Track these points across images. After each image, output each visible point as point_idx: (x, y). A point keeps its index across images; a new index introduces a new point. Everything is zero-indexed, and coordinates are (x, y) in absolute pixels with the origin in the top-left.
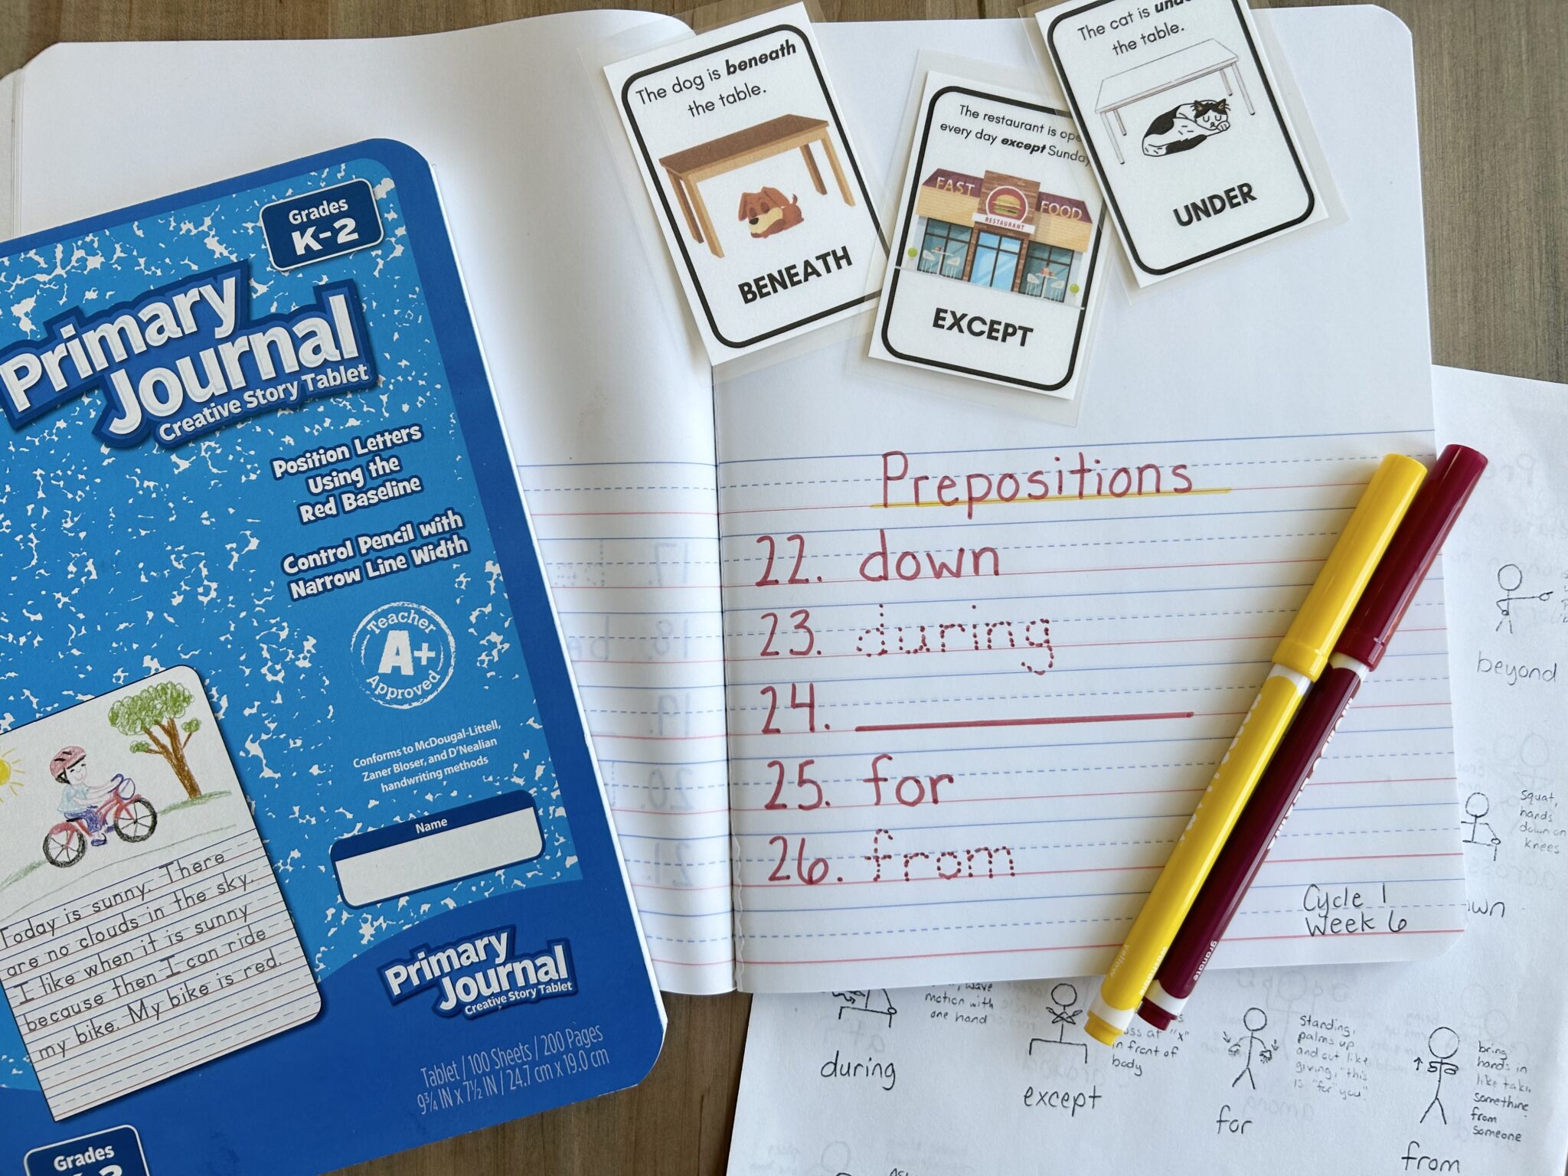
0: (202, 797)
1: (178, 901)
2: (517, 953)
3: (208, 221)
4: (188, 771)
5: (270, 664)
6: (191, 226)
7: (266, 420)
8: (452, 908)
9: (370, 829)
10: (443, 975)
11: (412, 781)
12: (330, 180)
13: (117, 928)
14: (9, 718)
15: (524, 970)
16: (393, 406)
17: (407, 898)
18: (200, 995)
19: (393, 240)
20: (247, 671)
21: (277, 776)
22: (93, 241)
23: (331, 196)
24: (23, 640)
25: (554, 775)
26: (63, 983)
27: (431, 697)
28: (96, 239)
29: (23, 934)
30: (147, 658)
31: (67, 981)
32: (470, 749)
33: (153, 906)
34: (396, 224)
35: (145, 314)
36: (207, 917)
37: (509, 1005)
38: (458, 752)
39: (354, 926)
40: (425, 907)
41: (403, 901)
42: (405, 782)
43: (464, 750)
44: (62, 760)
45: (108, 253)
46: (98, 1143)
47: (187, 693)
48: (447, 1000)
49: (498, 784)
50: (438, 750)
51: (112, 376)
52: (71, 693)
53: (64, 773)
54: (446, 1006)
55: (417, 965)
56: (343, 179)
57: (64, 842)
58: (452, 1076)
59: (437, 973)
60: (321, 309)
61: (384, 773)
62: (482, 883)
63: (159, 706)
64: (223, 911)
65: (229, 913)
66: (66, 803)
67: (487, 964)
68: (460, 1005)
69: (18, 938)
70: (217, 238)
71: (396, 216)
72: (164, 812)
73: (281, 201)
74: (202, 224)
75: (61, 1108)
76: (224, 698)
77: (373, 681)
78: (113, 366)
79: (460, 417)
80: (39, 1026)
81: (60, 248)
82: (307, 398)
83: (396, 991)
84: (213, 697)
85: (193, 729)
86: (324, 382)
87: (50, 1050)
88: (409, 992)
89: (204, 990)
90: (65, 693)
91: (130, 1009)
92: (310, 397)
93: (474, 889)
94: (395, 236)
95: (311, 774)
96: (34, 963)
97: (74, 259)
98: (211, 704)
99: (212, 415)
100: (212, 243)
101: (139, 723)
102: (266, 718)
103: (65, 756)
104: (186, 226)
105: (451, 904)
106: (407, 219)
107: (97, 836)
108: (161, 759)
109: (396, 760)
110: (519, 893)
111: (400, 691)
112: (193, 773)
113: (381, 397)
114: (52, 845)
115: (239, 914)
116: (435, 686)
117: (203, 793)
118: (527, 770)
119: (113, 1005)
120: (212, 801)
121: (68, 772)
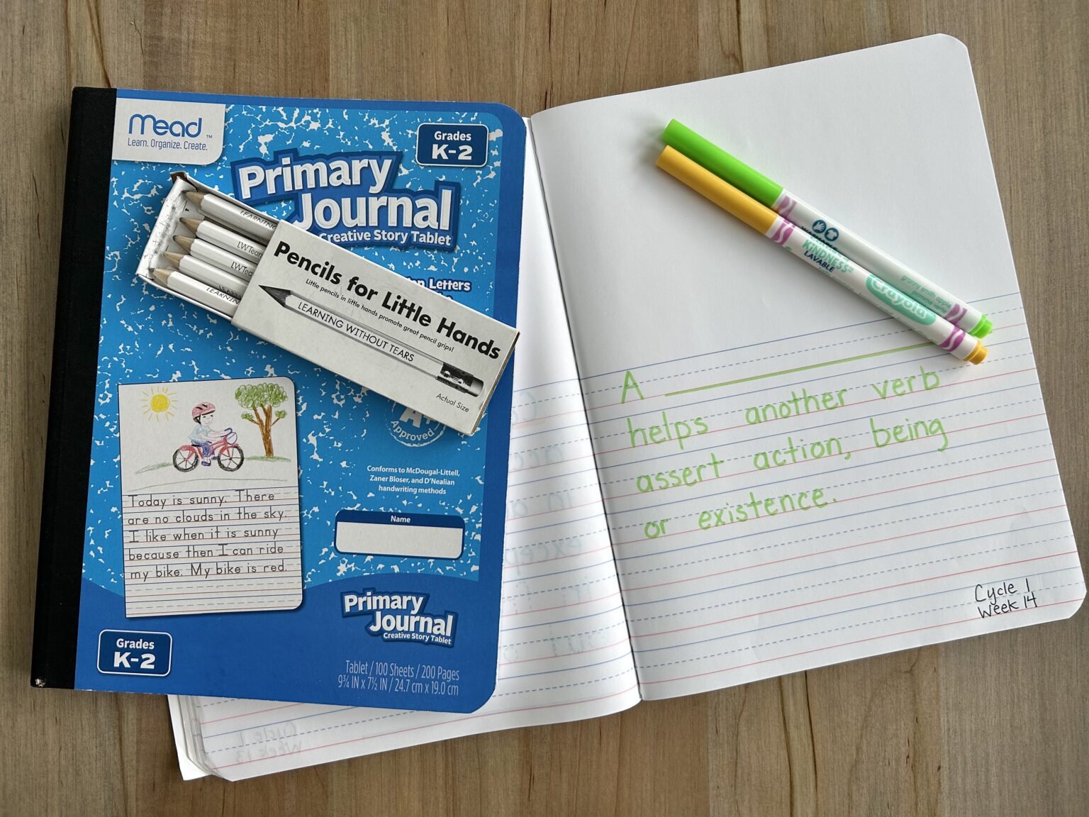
0: (273, 458)
1: (240, 513)
2: (425, 612)
3: (387, 122)
4: (270, 440)
5: (338, 393)
6: (376, 122)
7: (383, 250)
8: (396, 572)
9: (364, 509)
10: (378, 609)
11: (398, 490)
12: (467, 119)
13: (200, 517)
14: (179, 374)
15: (426, 623)
16: (460, 267)
17: (372, 557)
18: (234, 572)
19: (491, 167)
20: (324, 393)
21: (321, 460)
22: (317, 113)
23: (463, 130)
24: (201, 331)
25: (481, 514)
26: (158, 538)
27: (425, 444)
28: (320, 112)
29: (145, 502)
30: (269, 366)
31: (161, 538)
32: (437, 482)
33: (225, 511)
34: (496, 158)
35: (333, 165)
36: (253, 528)
37: (411, 640)
38: (430, 481)
39: (336, 563)
40: (381, 566)
41: (369, 558)
42: (394, 489)
43: (434, 481)
44: (201, 409)
45: (324, 123)
46: (147, 638)
47: (284, 394)
48: (375, 625)
49: (447, 508)
50: (419, 476)
51: (303, 195)
52: (219, 371)
53: (200, 417)
54: (373, 628)
55: (365, 599)
56: (474, 122)
57: (186, 457)
58: (364, 671)
59: (375, 607)
60: (436, 195)
61: (383, 479)
62: (419, 563)
63: (266, 396)
64: (263, 528)
65: (266, 531)
66: (195, 435)
67: (407, 612)
68: (382, 631)
69: (141, 504)
70: (389, 134)
71: (497, 154)
72: (249, 459)
73: (433, 123)
74: (383, 123)
75: (132, 611)
76: (305, 404)
77: (395, 423)
78: (305, 189)
79: (496, 285)
80: (136, 559)
81: (297, 111)
82: (410, 245)
83: (348, 610)
84: (299, 401)
85: (281, 416)
86: (423, 239)
87: (138, 575)
88: (355, 613)
89: (238, 570)
90: (215, 370)
91: (192, 566)
92: (413, 245)
93: (413, 565)
94: (493, 166)
95: (341, 466)
96: (145, 521)
97: (303, 120)
98: (296, 405)
99: (352, 237)
100: (385, 135)
101: (251, 402)
102: (326, 424)
103: (203, 407)
104: (374, 121)
105: (397, 569)
106: (504, 157)
107: (206, 459)
108: (257, 427)
109: (393, 474)
110: (439, 576)
111: (408, 435)
112: (273, 442)
113: (454, 259)
114: (179, 456)
115: (272, 533)
116: (430, 439)
117: (274, 455)
118: (466, 507)
119: (183, 561)
120: (278, 462)
121: (202, 416)
